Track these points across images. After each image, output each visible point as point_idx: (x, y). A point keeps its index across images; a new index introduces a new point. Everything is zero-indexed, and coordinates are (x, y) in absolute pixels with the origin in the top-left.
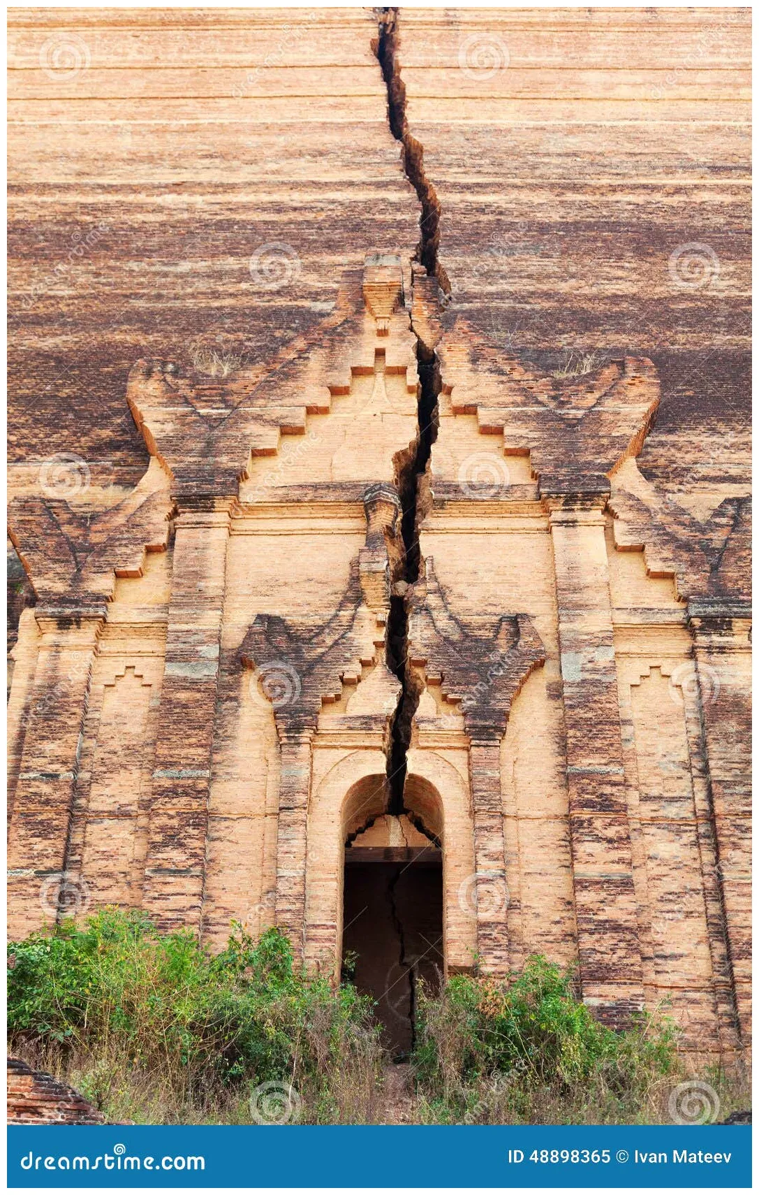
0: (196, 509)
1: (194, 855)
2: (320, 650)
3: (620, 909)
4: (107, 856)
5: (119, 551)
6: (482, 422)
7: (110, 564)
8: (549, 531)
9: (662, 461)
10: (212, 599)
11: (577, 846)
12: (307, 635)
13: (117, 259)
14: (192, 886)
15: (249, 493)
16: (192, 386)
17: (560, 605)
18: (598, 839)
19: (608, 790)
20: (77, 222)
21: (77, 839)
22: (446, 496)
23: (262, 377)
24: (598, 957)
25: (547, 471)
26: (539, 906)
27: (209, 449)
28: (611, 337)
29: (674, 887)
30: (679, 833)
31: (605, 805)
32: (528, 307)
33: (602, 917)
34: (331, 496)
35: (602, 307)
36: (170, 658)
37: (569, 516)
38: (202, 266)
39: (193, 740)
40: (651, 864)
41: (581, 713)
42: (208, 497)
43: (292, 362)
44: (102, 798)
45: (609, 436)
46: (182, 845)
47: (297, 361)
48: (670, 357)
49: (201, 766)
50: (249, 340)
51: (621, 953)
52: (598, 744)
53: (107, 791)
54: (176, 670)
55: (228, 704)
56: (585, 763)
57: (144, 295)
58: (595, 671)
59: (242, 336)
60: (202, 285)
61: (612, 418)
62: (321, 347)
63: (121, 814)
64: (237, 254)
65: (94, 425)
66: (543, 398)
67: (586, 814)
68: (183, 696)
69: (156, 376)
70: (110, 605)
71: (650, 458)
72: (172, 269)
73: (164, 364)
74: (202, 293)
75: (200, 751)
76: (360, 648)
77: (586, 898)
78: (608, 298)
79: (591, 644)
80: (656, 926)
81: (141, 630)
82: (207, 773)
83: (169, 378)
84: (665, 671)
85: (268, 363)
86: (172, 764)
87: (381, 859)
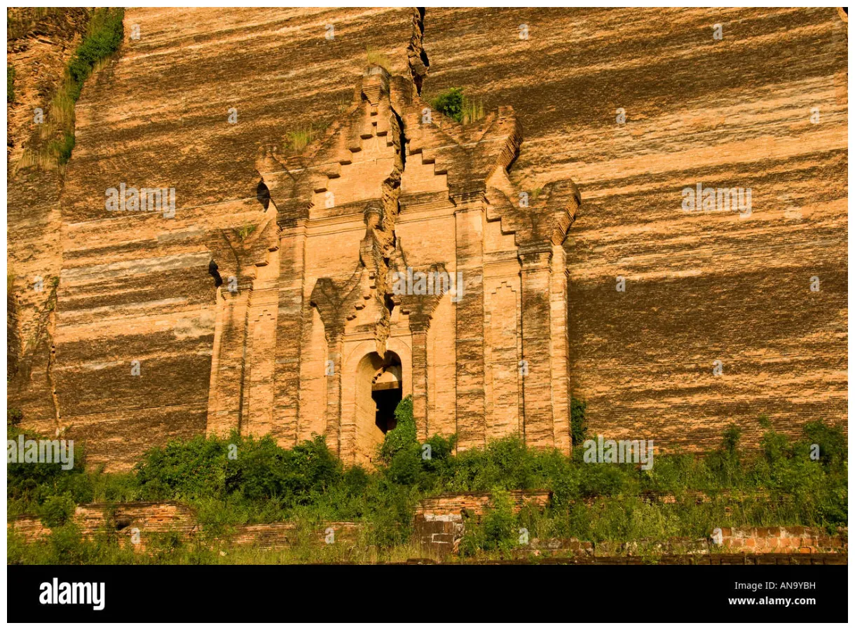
0: (289, 227)
1: (293, 398)
2: (347, 293)
3: (476, 406)
4: (260, 401)
5: (256, 253)
6: (424, 158)
7: (252, 261)
8: (455, 214)
9: (536, 155)
10: (298, 274)
11: (459, 378)
12: (342, 286)
13: (259, 74)
14: (292, 412)
15: (313, 214)
16: (285, 158)
17: (458, 256)
18: (468, 374)
19: (474, 349)
20: (238, 54)
21: (246, 395)
22: (406, 203)
23: (319, 148)
24: (465, 429)
25: (455, 181)
26: (443, 407)
27: (295, 193)
28: (514, 80)
29: (505, 392)
30: (509, 366)
31: (473, 357)
32: (469, 68)
33: (468, 410)
34: (352, 210)
35: (510, 61)
36: (281, 305)
37: (465, 206)
38: (301, 71)
39: (291, 345)
40: (495, 382)
41: (465, 312)
42: (294, 220)
43: (332, 137)
44: (256, 375)
45: (487, 157)
46: (287, 394)
47: (335, 136)
48: (545, 87)
49: (295, 357)
50: (325, 114)
51: (475, 426)
52: (471, 326)
53: (258, 372)
54: (284, 311)
55: (308, 324)
56: (464, 337)
57: (273, 94)
58: (472, 289)
59: (322, 112)
60: (301, 84)
61: (489, 145)
62: (346, 126)
63: (265, 381)
64: (318, 61)
65: (253, 176)
66: (456, 138)
67: (463, 362)
68: (286, 323)
69: (269, 155)
70: (253, 281)
71: (529, 154)
72: (285, 76)
73: (272, 147)
74: (301, 89)
75: (294, 349)
76: (363, 291)
77: (461, 402)
78: (514, 54)
79: (471, 275)
80: (496, 411)
81: (268, 292)
82: (297, 360)
83: (275, 155)
84: (508, 284)
85: (321, 139)
86: (282, 357)
87: (388, 388)
